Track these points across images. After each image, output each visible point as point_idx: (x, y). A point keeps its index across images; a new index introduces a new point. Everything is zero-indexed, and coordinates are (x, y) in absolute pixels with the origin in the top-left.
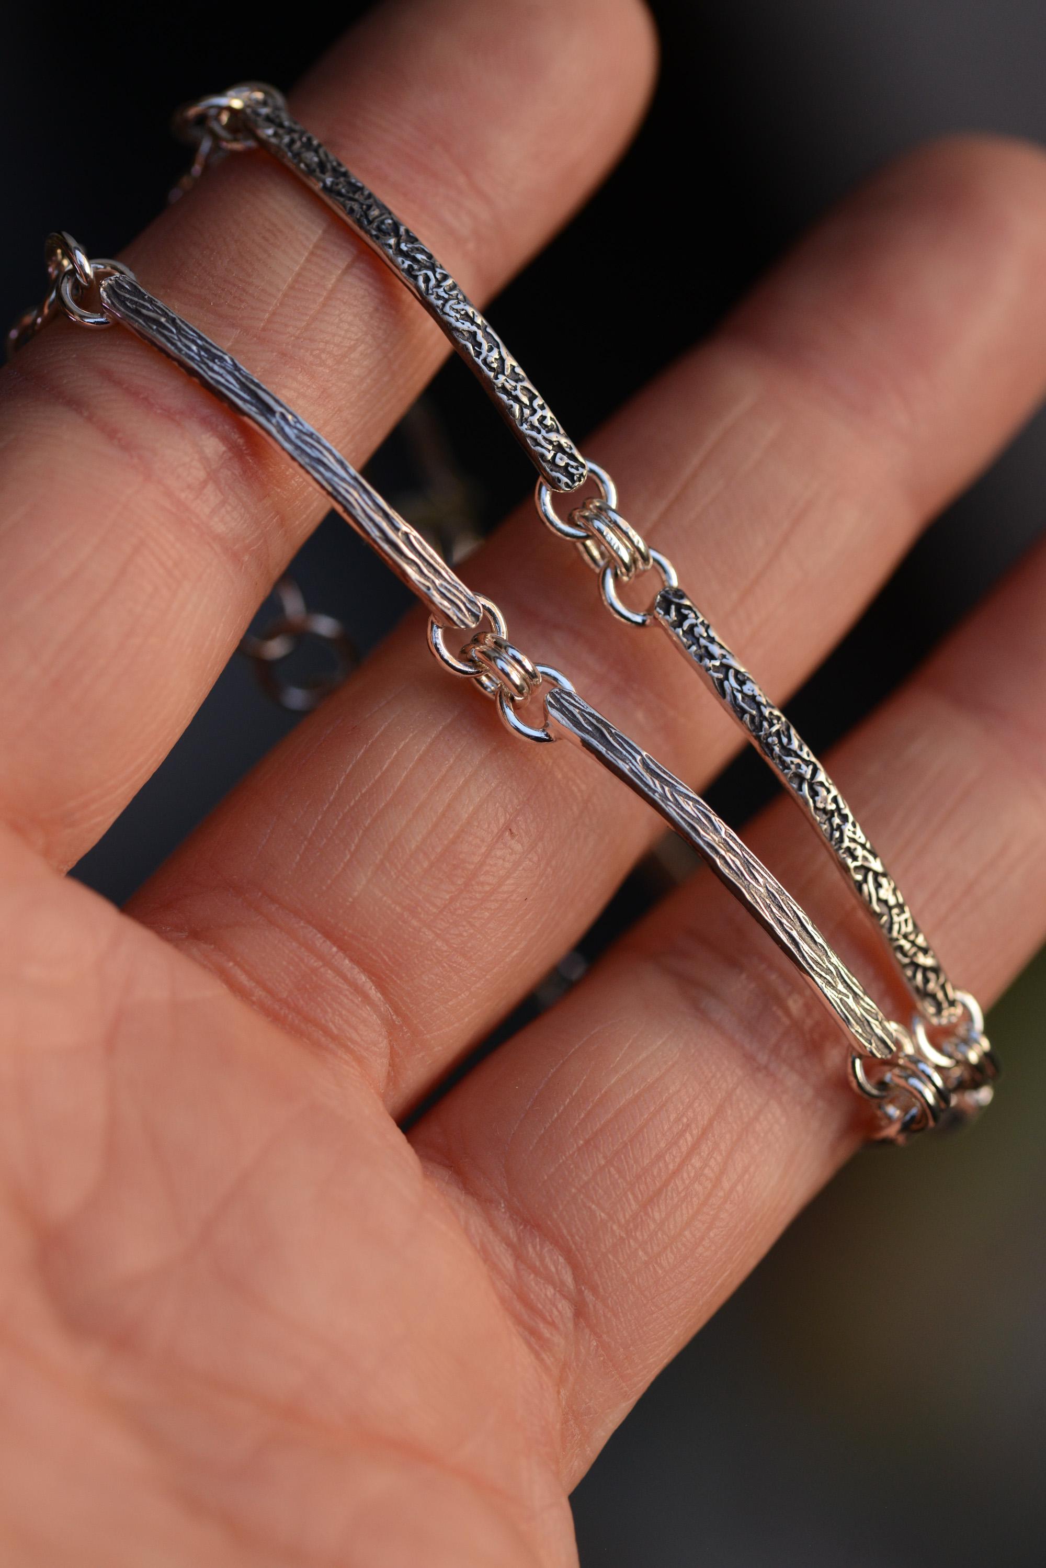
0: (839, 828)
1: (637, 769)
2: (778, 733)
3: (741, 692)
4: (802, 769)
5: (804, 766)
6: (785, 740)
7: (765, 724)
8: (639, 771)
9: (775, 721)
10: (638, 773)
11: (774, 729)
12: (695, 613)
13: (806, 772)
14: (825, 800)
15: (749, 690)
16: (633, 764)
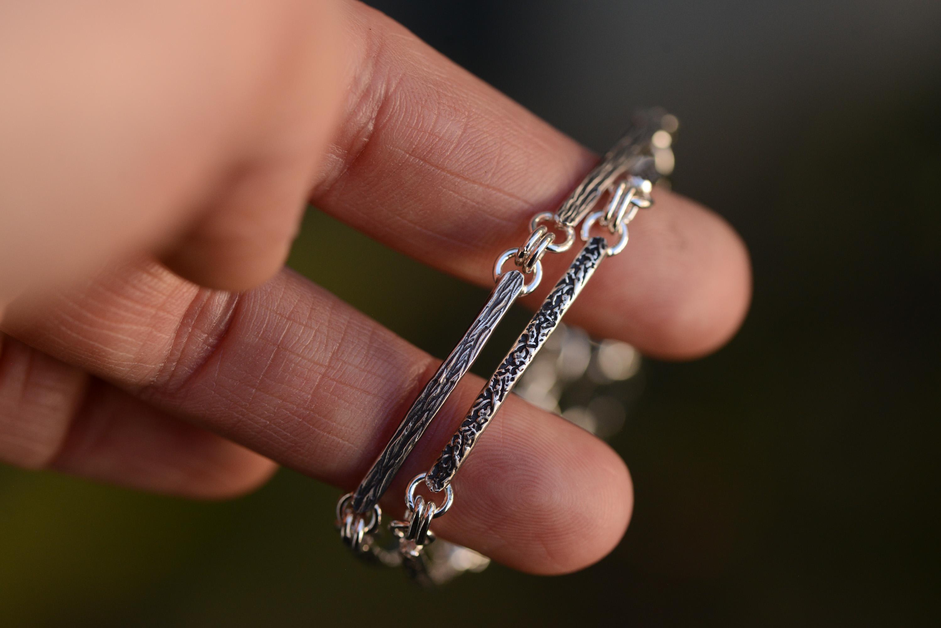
0: (507, 371)
1: (480, 325)
2: (547, 320)
3: (562, 294)
4: (531, 339)
5: (533, 340)
6: (545, 325)
7: (549, 312)
8: (479, 326)
9: (553, 317)
10: (478, 326)
11: (548, 317)
12: (597, 258)
13: (531, 341)
14: (519, 357)
15: (565, 298)
16: (483, 323)
